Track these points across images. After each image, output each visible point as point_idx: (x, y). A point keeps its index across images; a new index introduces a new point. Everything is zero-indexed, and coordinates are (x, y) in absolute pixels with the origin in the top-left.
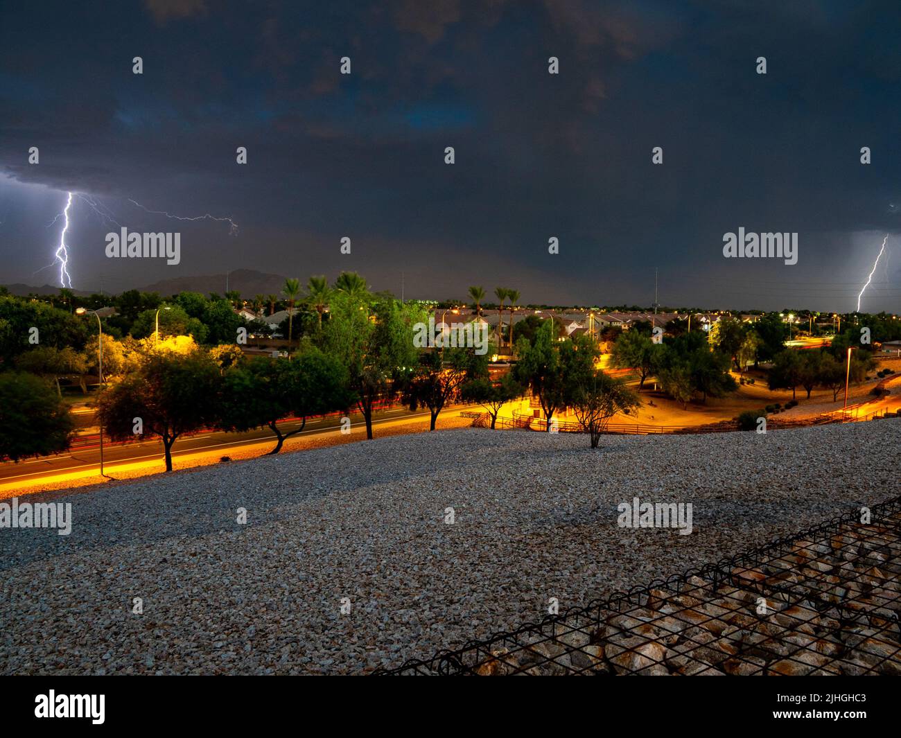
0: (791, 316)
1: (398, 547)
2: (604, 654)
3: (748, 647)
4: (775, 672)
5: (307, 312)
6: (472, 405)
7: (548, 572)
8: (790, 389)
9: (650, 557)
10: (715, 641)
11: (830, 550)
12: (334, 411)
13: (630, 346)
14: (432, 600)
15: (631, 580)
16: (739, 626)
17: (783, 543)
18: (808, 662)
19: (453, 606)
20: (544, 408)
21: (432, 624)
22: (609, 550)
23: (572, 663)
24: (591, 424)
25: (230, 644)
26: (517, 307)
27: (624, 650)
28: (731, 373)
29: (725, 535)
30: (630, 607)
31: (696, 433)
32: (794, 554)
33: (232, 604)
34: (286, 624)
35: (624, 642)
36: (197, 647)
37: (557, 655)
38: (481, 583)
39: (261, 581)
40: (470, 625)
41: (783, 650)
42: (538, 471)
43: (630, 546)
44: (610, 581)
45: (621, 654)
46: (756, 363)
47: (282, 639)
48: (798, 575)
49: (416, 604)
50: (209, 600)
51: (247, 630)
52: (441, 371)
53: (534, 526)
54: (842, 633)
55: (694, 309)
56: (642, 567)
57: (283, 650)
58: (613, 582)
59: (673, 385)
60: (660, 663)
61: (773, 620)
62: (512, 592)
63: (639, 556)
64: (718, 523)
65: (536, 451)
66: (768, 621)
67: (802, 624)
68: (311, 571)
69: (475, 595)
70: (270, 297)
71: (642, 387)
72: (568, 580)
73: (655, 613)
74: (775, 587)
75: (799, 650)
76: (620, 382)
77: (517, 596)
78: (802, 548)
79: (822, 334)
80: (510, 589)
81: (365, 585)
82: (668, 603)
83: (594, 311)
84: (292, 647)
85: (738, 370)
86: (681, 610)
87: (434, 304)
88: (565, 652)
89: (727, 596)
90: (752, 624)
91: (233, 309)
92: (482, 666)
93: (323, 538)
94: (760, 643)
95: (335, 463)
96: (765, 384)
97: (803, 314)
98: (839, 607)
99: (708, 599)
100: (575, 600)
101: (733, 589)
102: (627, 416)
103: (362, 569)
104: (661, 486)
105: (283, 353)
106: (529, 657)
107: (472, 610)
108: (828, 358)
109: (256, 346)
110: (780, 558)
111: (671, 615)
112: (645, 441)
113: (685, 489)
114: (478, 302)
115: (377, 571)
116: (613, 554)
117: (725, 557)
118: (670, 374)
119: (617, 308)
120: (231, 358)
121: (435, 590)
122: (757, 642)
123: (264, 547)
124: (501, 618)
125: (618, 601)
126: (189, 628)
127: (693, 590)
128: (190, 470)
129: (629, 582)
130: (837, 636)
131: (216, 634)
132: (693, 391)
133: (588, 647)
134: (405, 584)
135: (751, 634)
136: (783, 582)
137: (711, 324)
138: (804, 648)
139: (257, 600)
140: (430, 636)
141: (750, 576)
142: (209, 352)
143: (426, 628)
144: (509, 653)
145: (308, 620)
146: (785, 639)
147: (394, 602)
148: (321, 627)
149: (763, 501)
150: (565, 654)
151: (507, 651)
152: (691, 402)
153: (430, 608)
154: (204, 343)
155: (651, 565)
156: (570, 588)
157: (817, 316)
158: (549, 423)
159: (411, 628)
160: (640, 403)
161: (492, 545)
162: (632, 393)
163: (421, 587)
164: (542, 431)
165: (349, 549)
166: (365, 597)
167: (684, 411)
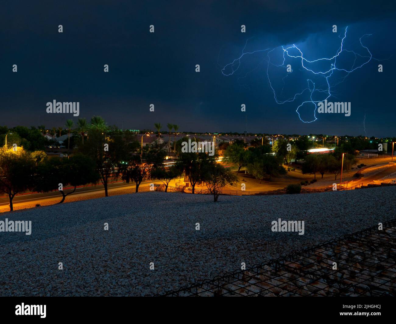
0: (314, 137)
1: (120, 249)
5: (77, 135)
6: (156, 181)
7: (193, 262)
8: (313, 174)
9: (243, 256)
11: (334, 254)
12: (89, 183)
13: (233, 152)
14: (136, 274)
16: (288, 290)
17: (310, 250)
19: (146, 278)
20: (191, 182)
21: (136, 286)
22: (223, 252)
24: (214, 190)
25: (40, 293)
26: (178, 133)
28: (283, 166)
29: (280, 245)
30: (233, 280)
31: (266, 195)
32: (315, 255)
33: (41, 274)
34: (66, 284)
38: (160, 267)
39: (55, 264)
40: (154, 287)
42: (188, 213)
43: (233, 250)
44: (223, 267)
46: (296, 160)
47: (64, 292)
48: (318, 266)
49: (129, 276)
50: (30, 272)
51: (48, 287)
52: (141, 164)
53: (186, 240)
54: (340, 295)
55: (264, 134)
56: (239, 261)
58: (225, 267)
59: (255, 171)
61: (305, 288)
62: (175, 271)
63: (237, 255)
64: (277, 240)
65: (187, 203)
66: (303, 289)
67: (320, 290)
68: (78, 260)
69: (157, 272)
70: (59, 128)
71: (239, 172)
72: (203, 266)
73: (246, 283)
74: (306, 271)
76: (228, 169)
77: (177, 273)
78: (320, 252)
79: (329, 146)
80: (174, 270)
81: (104, 267)
82: (253, 278)
83: (215, 135)
84: (69, 295)
85: (287, 164)
86: (259, 282)
87: (138, 132)
89: (282, 275)
90: (295, 289)
91: (42, 134)
93: (84, 244)
95: (90, 208)
96: (300, 171)
97: (319, 136)
98: (339, 282)
99: (273, 277)
100: (206, 276)
101: (285, 272)
102: (232, 186)
103: (102, 259)
104: (248, 221)
105: (65, 155)
107: (156, 280)
108: (333, 158)
109: (53, 151)
110: (308, 257)
111: (254, 284)
112: (241, 199)
113: (260, 222)
114: (159, 131)
115: (110, 260)
116: (224, 254)
117: (281, 257)
118: (253, 166)
119: (227, 133)
120: (41, 157)
121: (138, 270)
123: (56, 247)
124: (170, 284)
125: (229, 276)
126: (21, 285)
127: (265, 272)
128: (21, 210)
129: (232, 268)
131: (33, 288)
132: (265, 174)
134: (123, 267)
135: (294, 295)
136: (310, 269)
137: (274, 141)
139: (53, 273)
140: (135, 292)
141: (293, 266)
142: (30, 154)
143: (133, 288)
145: (77, 283)
147: (118, 275)
148: (83, 286)
152: (264, 179)
153: (135, 278)
154: (28, 150)
155: (243, 259)
156: (203, 270)
157: (327, 137)
158: (193, 189)
159: (126, 288)
160: (238, 180)
161: (165, 248)
162: (234, 175)
163: (131, 268)
164: (190, 193)
165: (97, 249)
166: (104, 272)
167: (260, 184)
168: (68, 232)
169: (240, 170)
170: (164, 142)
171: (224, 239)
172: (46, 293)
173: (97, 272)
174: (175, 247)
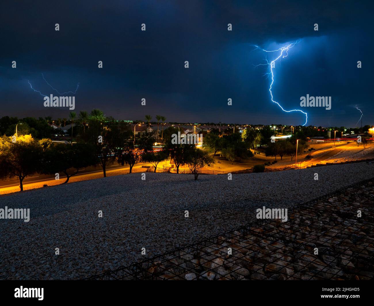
0: (275, 127)
1: (116, 221)
2: (199, 263)
3: (257, 259)
4: (268, 269)
5: (79, 125)
6: (147, 163)
7: (177, 230)
8: (274, 156)
9: (218, 224)
10: (244, 257)
11: (289, 220)
12: (90, 165)
13: (210, 139)
14: (130, 242)
15: (211, 233)
16: (253, 251)
18: (281, 264)
19: (139, 244)
20: (176, 164)
21: (130, 252)
22: (202, 221)
23: (187, 266)
24: (194, 170)
25: (47, 261)
26: (165, 123)
27: (207, 261)
28: (251, 150)
29: (248, 214)
30: (210, 244)
31: (237, 173)
32: (275, 222)
34: (70, 253)
35: (207, 258)
36: (33, 263)
37: (181, 263)
38: (150, 235)
39: (60, 235)
41: (271, 260)
42: (173, 189)
43: (210, 219)
44: (202, 233)
45: (206, 262)
46: (261, 146)
47: (69, 259)
48: (277, 230)
49: (124, 244)
50: (38, 244)
52: (134, 149)
53: (172, 212)
54: (294, 253)
55: (236, 124)
56: (215, 228)
57: (69, 263)
58: (203, 234)
59: (228, 155)
60: (222, 266)
61: (267, 248)
62: (163, 238)
63: (214, 223)
64: (245, 210)
65: (172, 181)
66: (265, 249)
67: (278, 249)
68: (81, 231)
69: (148, 240)
70: (64, 119)
71: (215, 155)
72: (186, 233)
73: (220, 246)
74: (267, 235)
75: (277, 259)
76: (206, 153)
77: (165, 240)
79: (287, 134)
80: (162, 237)
81: (103, 236)
82: (225, 242)
83: (196, 125)
84: (73, 262)
85: (254, 149)
86: (231, 245)
87: (131, 122)
88: (184, 262)
89: (248, 239)
90: (259, 250)
91: (49, 124)
92: (150, 269)
93: (86, 217)
94: (261, 257)
95: (91, 187)
96: (264, 154)
97: (279, 126)
98: (293, 242)
99: (241, 240)
100: (188, 241)
101: (251, 236)
102: (209, 167)
103: (102, 230)
104: (222, 195)
105: (69, 142)
106: (169, 264)
107: (147, 246)
108: (289, 143)
109: (58, 139)
110: (270, 223)
111: (226, 247)
112: (216, 177)
113: (232, 196)
114: (149, 122)
115: (108, 231)
116: (203, 223)
117: (248, 223)
118: (226, 150)
119: (205, 124)
120: (47, 144)
121: (132, 238)
122: (260, 257)
123: (62, 221)
124: (158, 249)
125: (205, 241)
126: (30, 255)
127: (235, 236)
128: (30, 190)
130: (292, 254)
131: (41, 258)
132: (236, 157)
133: (193, 260)
134: (119, 236)
135: (258, 254)
136: (271, 233)
137: (243, 130)
138: (279, 259)
139: (58, 243)
140: (129, 257)
141: (258, 230)
142: (38, 141)
143: (128, 253)
144: (161, 263)
145: (79, 251)
146: (271, 255)
147: (115, 243)
148: (85, 254)
149: (263, 201)
150: (183, 263)
151: (160, 262)
152: (235, 161)
153: (129, 245)
154: (36, 138)
155: (219, 226)
156: (186, 236)
157: (285, 127)
158: (178, 170)
159: (122, 253)
160: (214, 162)
161: (155, 219)
162: (211, 158)
163: (126, 237)
164: (175, 173)
165: (96, 222)
166: (103, 241)
167: (232, 165)
168: (72, 208)
169: (216, 153)
170: (153, 131)
171: (203, 210)
172: (52, 261)
173: (97, 241)
174: (162, 218)
